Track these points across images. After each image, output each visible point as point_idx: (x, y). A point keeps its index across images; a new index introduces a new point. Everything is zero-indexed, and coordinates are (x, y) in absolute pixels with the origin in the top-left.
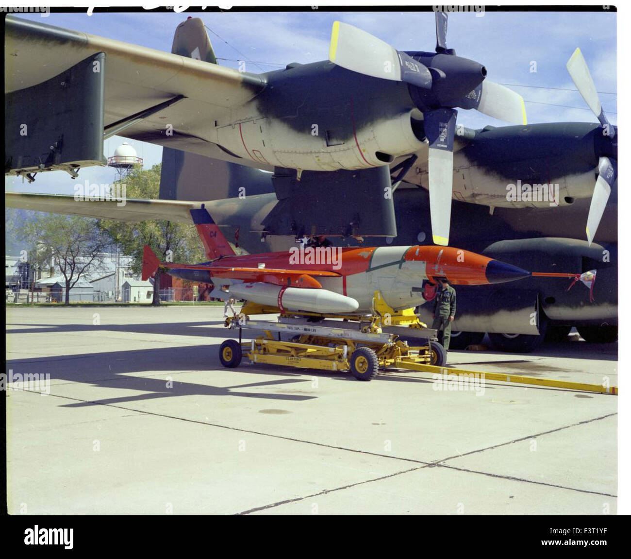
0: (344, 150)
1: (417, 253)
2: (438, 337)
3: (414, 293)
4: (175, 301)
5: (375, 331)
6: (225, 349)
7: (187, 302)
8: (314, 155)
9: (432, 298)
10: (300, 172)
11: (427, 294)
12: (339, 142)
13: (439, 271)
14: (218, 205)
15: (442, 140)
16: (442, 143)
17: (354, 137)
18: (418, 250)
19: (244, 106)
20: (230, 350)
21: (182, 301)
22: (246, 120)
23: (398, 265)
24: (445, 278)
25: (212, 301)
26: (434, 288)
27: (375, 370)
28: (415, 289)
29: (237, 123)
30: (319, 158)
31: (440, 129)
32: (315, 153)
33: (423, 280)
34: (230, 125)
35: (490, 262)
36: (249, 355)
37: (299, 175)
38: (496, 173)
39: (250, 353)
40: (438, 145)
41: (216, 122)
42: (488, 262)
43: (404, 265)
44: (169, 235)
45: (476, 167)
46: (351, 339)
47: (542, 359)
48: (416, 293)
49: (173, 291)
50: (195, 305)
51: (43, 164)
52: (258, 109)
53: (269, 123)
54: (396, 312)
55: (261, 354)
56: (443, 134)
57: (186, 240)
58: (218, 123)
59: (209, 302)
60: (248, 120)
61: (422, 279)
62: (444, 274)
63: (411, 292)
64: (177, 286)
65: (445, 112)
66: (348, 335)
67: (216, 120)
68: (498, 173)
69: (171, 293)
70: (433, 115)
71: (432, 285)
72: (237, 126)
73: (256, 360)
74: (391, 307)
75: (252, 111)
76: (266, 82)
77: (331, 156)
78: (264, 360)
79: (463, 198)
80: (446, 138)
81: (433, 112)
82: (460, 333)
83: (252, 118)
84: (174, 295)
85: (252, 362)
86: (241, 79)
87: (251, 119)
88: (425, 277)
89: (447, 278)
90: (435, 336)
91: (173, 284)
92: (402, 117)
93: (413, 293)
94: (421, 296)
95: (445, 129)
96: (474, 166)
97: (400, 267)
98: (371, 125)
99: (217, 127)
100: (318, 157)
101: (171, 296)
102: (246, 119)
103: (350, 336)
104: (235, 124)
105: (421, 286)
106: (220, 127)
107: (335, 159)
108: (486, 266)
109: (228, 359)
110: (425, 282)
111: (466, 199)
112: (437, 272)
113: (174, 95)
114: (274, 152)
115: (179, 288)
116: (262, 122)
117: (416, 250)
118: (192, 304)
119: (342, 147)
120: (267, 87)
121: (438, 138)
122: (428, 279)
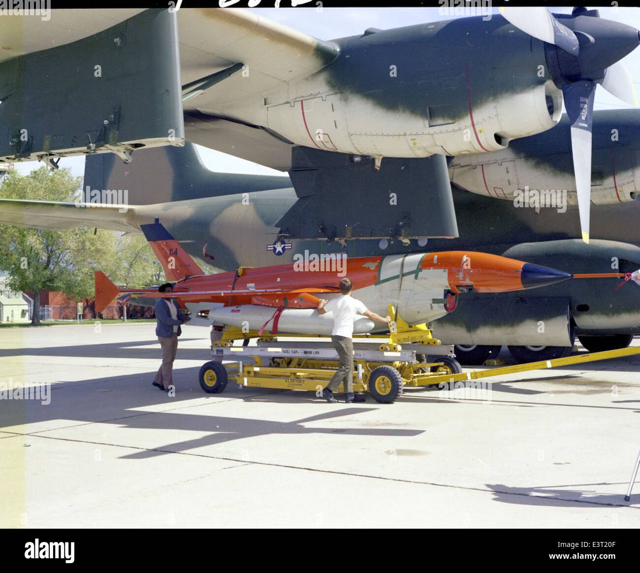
0: (454, 131)
1: (435, 261)
2: (455, 353)
3: (435, 306)
4: (53, 320)
5: (395, 348)
6: (207, 373)
7: (66, 320)
8: (409, 138)
9: (453, 309)
10: (379, 159)
11: (448, 306)
12: (446, 122)
13: (464, 280)
14: (165, 209)
15: (583, 118)
16: (582, 121)
17: (469, 116)
18: (436, 257)
19: (307, 79)
20: (213, 373)
21: (61, 320)
22: (311, 97)
23: (414, 275)
24: (472, 286)
25: (93, 319)
26: (454, 297)
27: (400, 391)
28: (435, 301)
29: (296, 100)
30: (416, 141)
31: (581, 105)
32: (411, 135)
33: (445, 290)
34: (287, 103)
35: (524, 266)
36: (237, 378)
37: (378, 163)
38: (548, 167)
39: (238, 376)
40: (580, 124)
41: (265, 100)
42: (522, 266)
43: (420, 274)
44: (50, 248)
45: (523, 159)
46: (364, 359)
47: (585, 373)
48: (437, 305)
49: (50, 309)
50: (80, 323)
51: (93, 144)
52: (329, 83)
53: (346, 100)
54: (410, 327)
55: (251, 377)
56: (584, 110)
57: (70, 252)
58: (268, 101)
59: (91, 320)
60: (313, 97)
61: (443, 289)
62: (471, 282)
63: (431, 304)
64: (54, 304)
65: (587, 85)
66: (360, 356)
67: (265, 97)
68: (550, 166)
69: (48, 311)
70: (572, 88)
71: (453, 294)
72: (298, 104)
73: (246, 384)
74: (406, 322)
75: (321, 86)
76: (338, 50)
77: (434, 139)
78: (257, 384)
79: (504, 194)
80: (587, 115)
81: (572, 85)
82: (475, 347)
83: (319, 93)
84: (51, 314)
85: (241, 386)
86: (315, 45)
87: (319, 95)
88: (447, 287)
89: (474, 286)
90: (451, 352)
91: (50, 302)
92: (535, 90)
93: (433, 305)
94: (444, 307)
95: (586, 105)
96: (520, 158)
97: (416, 278)
98: (493, 101)
99: (266, 106)
100: (414, 139)
101: (48, 315)
102: (311, 94)
103: (362, 357)
104: (294, 102)
105: (442, 297)
106: (270, 105)
107: (439, 143)
108: (521, 270)
109: (211, 384)
110: (447, 293)
111: (508, 196)
112: (463, 281)
113: (233, 63)
114: (350, 135)
115: (57, 306)
116: (335, 99)
117: (434, 257)
118: (77, 324)
119: (450, 127)
120: (340, 57)
121: (580, 116)
122: (450, 289)
